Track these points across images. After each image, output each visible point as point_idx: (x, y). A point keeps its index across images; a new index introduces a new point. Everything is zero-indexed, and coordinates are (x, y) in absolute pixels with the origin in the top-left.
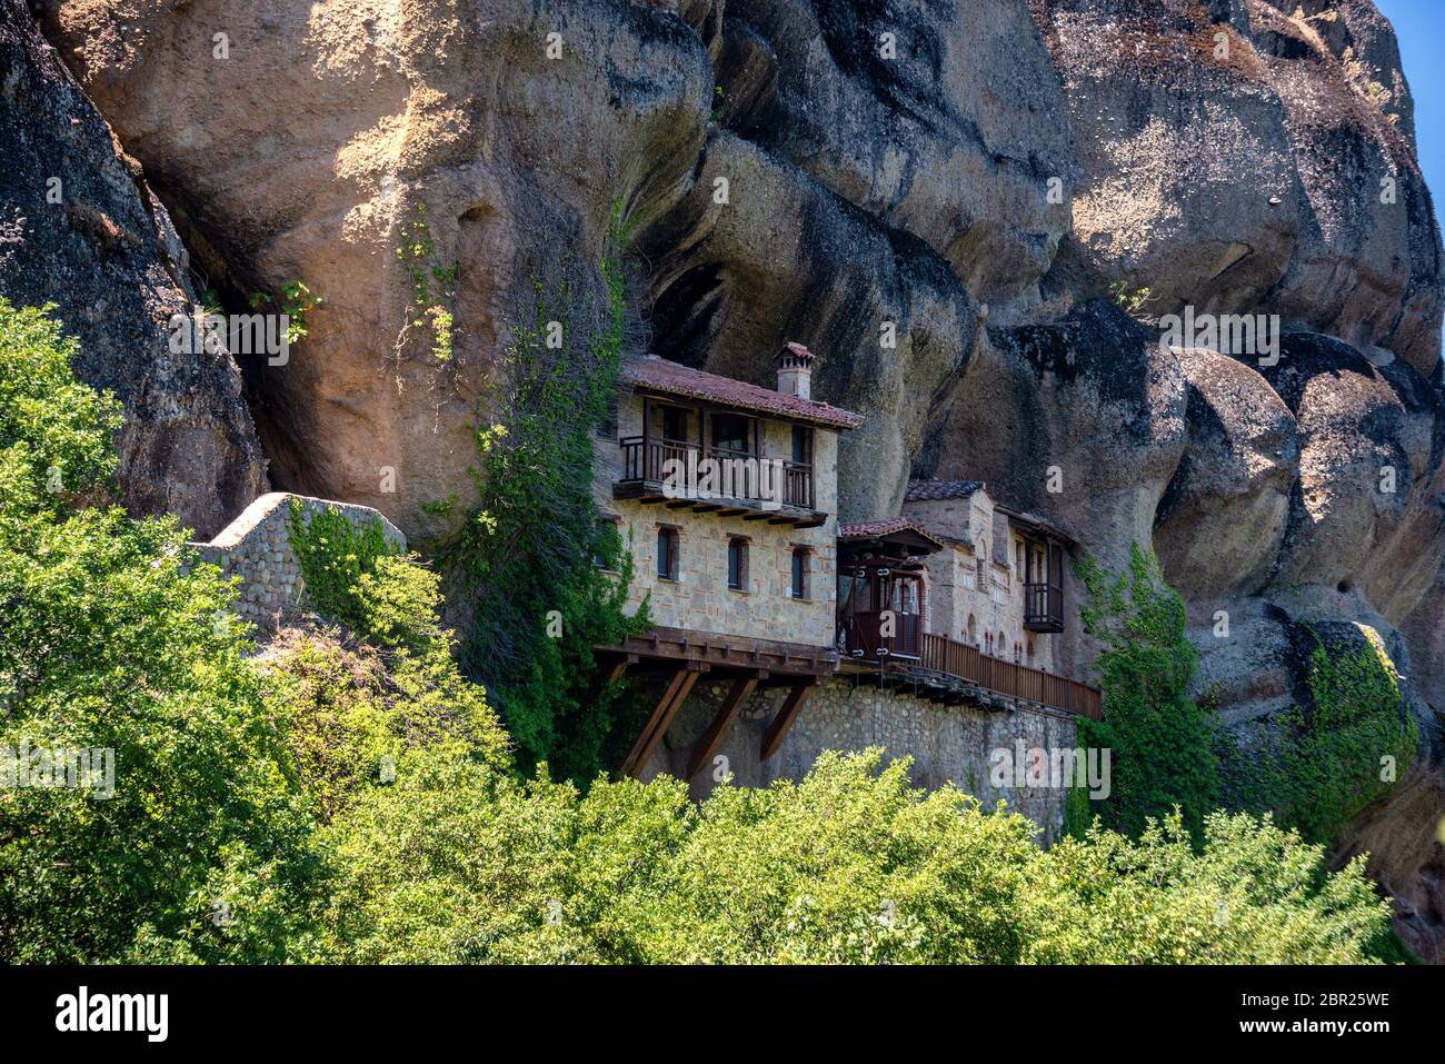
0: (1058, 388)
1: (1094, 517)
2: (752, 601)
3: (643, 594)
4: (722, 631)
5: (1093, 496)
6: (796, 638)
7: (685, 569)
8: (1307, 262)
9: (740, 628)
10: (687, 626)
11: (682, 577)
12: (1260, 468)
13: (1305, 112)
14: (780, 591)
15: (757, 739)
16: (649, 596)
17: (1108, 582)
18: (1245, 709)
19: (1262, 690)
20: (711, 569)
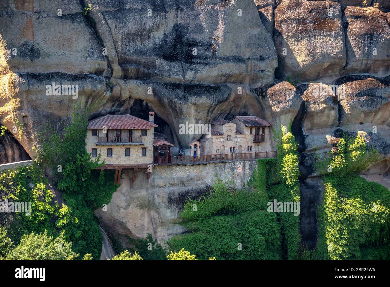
0: (262, 99)
1: (273, 121)
2: (131, 158)
3: (103, 160)
4: (123, 163)
5: (273, 117)
6: (143, 163)
7: (114, 154)
8: (353, 62)
9: (128, 163)
10: (114, 164)
11: (113, 156)
12: (323, 107)
13: (354, 31)
14: (139, 156)
15: (146, 176)
16: (105, 160)
17: (277, 132)
18: (323, 150)
19: (327, 147)
20: (121, 154)
